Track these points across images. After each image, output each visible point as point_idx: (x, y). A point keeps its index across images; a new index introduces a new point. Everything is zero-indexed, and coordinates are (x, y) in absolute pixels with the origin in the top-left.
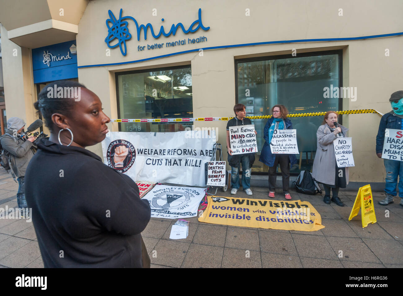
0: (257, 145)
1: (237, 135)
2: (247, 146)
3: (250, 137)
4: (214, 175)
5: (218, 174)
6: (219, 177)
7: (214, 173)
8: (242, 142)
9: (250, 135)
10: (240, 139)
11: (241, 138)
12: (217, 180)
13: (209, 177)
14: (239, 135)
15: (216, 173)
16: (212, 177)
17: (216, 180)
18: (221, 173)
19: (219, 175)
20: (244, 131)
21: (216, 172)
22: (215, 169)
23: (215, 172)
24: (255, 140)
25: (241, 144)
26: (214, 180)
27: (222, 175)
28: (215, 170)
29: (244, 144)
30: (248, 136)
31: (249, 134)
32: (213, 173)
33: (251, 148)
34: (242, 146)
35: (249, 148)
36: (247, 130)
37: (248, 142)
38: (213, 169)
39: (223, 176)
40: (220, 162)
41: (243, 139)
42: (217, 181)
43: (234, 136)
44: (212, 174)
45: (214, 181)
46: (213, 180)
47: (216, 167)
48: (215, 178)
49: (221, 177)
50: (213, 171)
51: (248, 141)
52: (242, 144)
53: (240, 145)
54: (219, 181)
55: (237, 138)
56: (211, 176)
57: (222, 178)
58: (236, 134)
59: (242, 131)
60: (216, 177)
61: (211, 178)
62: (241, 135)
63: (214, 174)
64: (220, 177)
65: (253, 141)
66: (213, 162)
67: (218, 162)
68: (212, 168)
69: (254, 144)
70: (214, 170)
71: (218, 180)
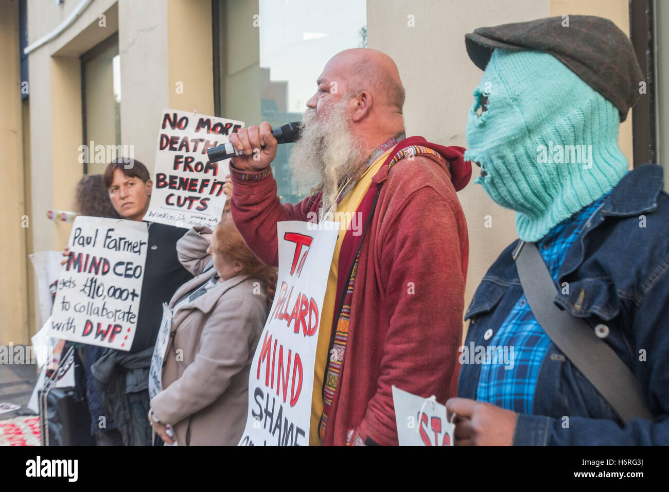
0: (135, 320)
1: (88, 256)
2: (105, 312)
3: (127, 276)
4: (181, 179)
5: (200, 176)
6: (201, 191)
7: (181, 166)
8: (93, 289)
9: (127, 269)
10: (93, 274)
11: (96, 273)
12: (191, 199)
13: (159, 181)
14: (94, 258)
15: (191, 170)
16: (172, 185)
17: (188, 202)
18: (215, 174)
19: (205, 183)
20: (112, 245)
21: (193, 165)
22: (187, 150)
23: (187, 166)
24: (137, 296)
25: (90, 299)
26: (179, 198)
27: (215, 184)
28: (190, 154)
29: (98, 302)
30: (121, 269)
31: (126, 261)
32: (176, 167)
33: (116, 326)
34: (90, 310)
35: (110, 326)
36: (122, 242)
37: (114, 294)
38: (180, 149)
39: (218, 187)
40: (220, 124)
41: (100, 278)
42: (189, 207)
43: (76, 255)
44: (174, 173)
45: (179, 205)
46: (173, 200)
47: (196, 142)
48: (185, 194)
49: (211, 193)
50: (178, 158)
51: (115, 291)
52: (93, 297)
53: (85, 300)
54: (198, 209)
55: (85, 270)
56: (167, 180)
57: (213, 197)
58: (86, 250)
59: (108, 240)
60: (190, 190)
61: (167, 191)
62: (101, 259)
63: (181, 173)
64: (207, 190)
65: (130, 297)
66: (186, 119)
67: (208, 121)
68: (177, 146)
69: (129, 313)
70: (183, 152)
71: (196, 204)
